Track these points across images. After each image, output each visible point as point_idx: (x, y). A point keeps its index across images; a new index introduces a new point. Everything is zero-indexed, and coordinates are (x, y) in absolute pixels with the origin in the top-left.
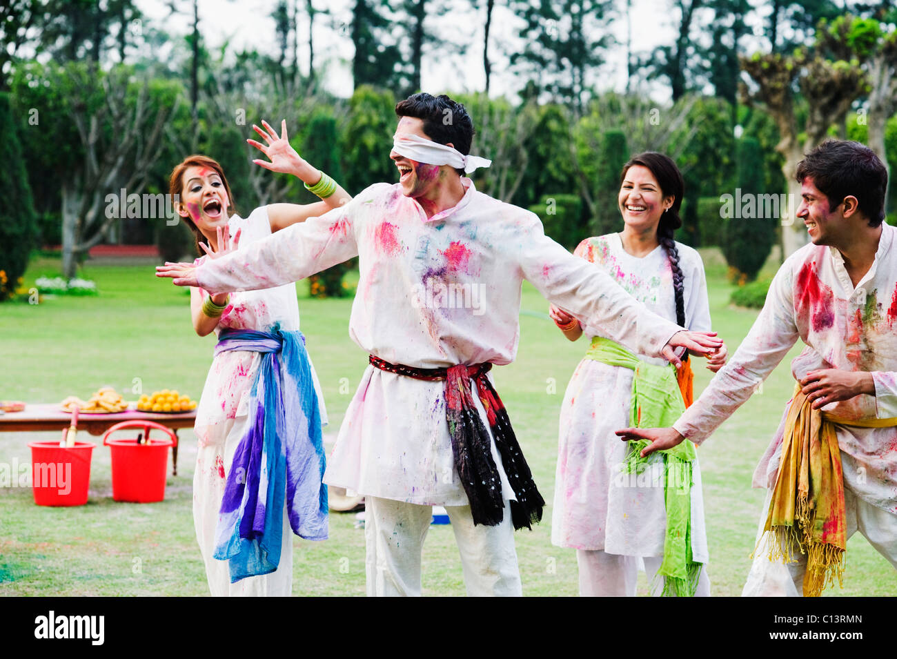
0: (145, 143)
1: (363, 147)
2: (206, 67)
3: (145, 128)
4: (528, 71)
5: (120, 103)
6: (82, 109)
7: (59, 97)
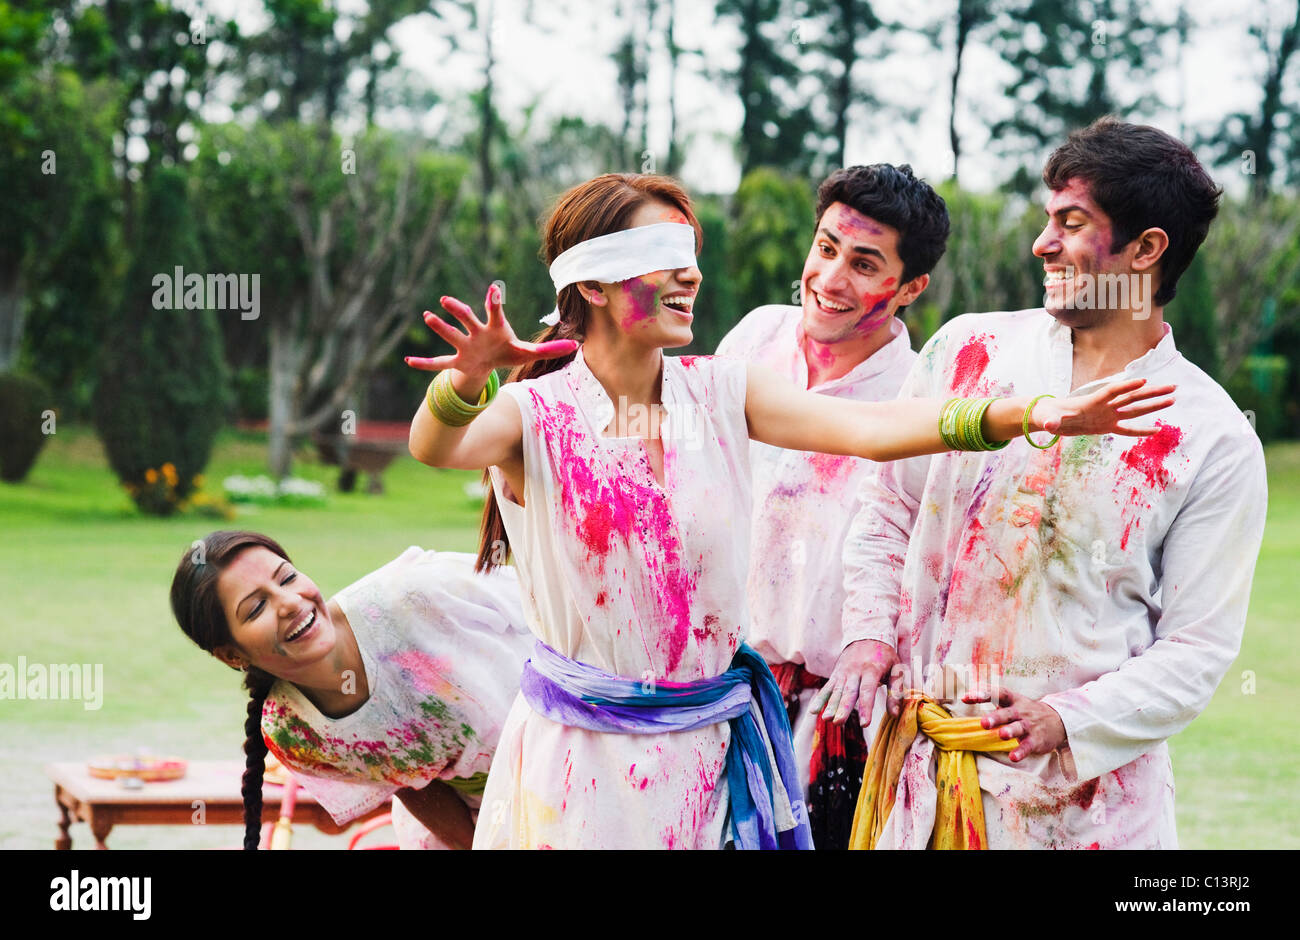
0: (409, 257)
1: (759, 269)
2: (504, 138)
3: (410, 231)
4: (1021, 153)
5: (369, 190)
6: (306, 197)
7: (269, 179)
